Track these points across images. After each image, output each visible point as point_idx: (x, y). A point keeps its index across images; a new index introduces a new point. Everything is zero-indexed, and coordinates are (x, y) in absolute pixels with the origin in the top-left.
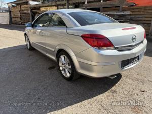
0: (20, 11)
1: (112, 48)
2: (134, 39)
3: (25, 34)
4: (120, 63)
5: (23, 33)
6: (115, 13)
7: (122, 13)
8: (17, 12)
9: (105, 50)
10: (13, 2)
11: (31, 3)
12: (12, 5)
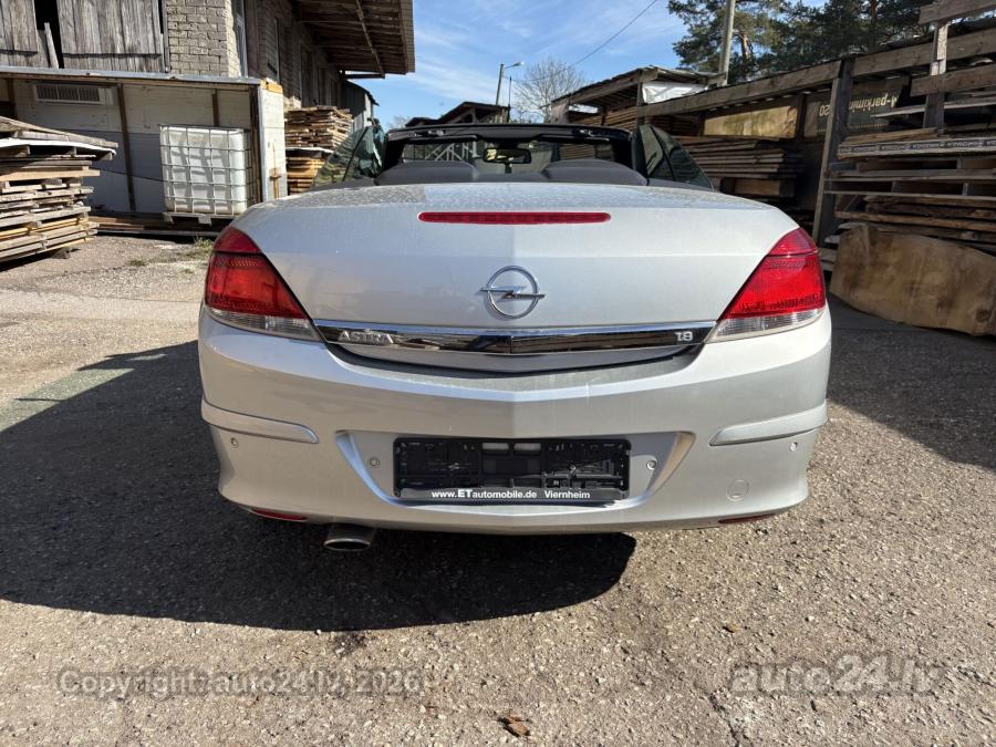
10: (575, 93)
11: (654, 93)
12: (571, 112)
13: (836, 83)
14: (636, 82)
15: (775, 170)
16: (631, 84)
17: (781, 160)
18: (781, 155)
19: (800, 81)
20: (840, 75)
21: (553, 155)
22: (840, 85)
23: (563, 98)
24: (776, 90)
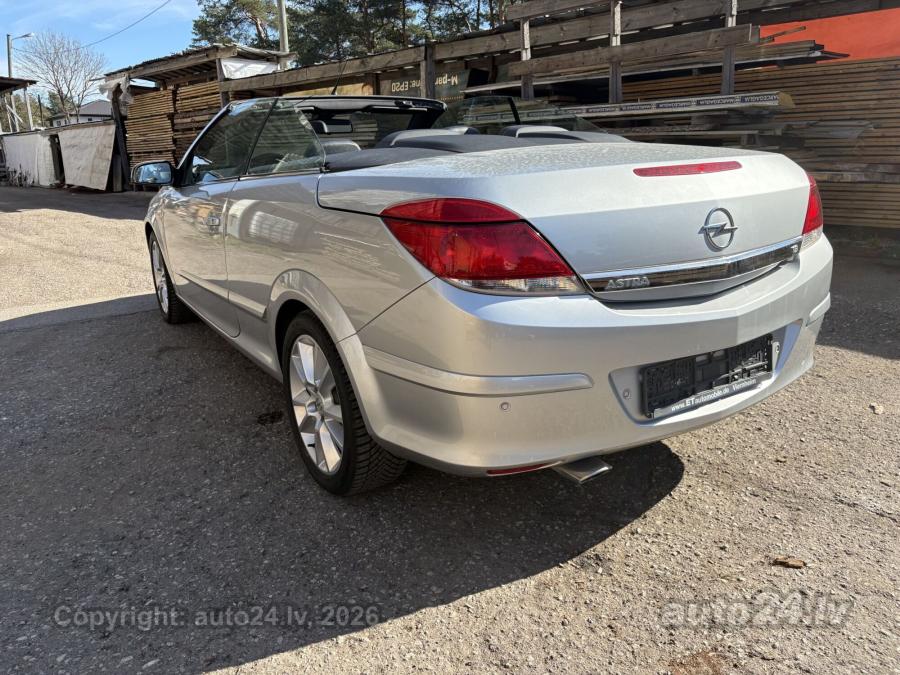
0: (171, 117)
1: (562, 282)
2: (721, 230)
3: (149, 229)
4: (630, 385)
5: (140, 226)
6: (690, 105)
7: (736, 102)
8: (157, 122)
9: (518, 294)
10: (136, 67)
11: (233, 69)
12: (131, 86)
13: (423, 64)
14: (212, 58)
15: (373, 138)
16: (206, 60)
17: (376, 129)
18: (375, 125)
19: (389, 62)
20: (426, 59)
21: (117, 128)
22: (426, 66)
23: (120, 71)
24: (368, 69)
